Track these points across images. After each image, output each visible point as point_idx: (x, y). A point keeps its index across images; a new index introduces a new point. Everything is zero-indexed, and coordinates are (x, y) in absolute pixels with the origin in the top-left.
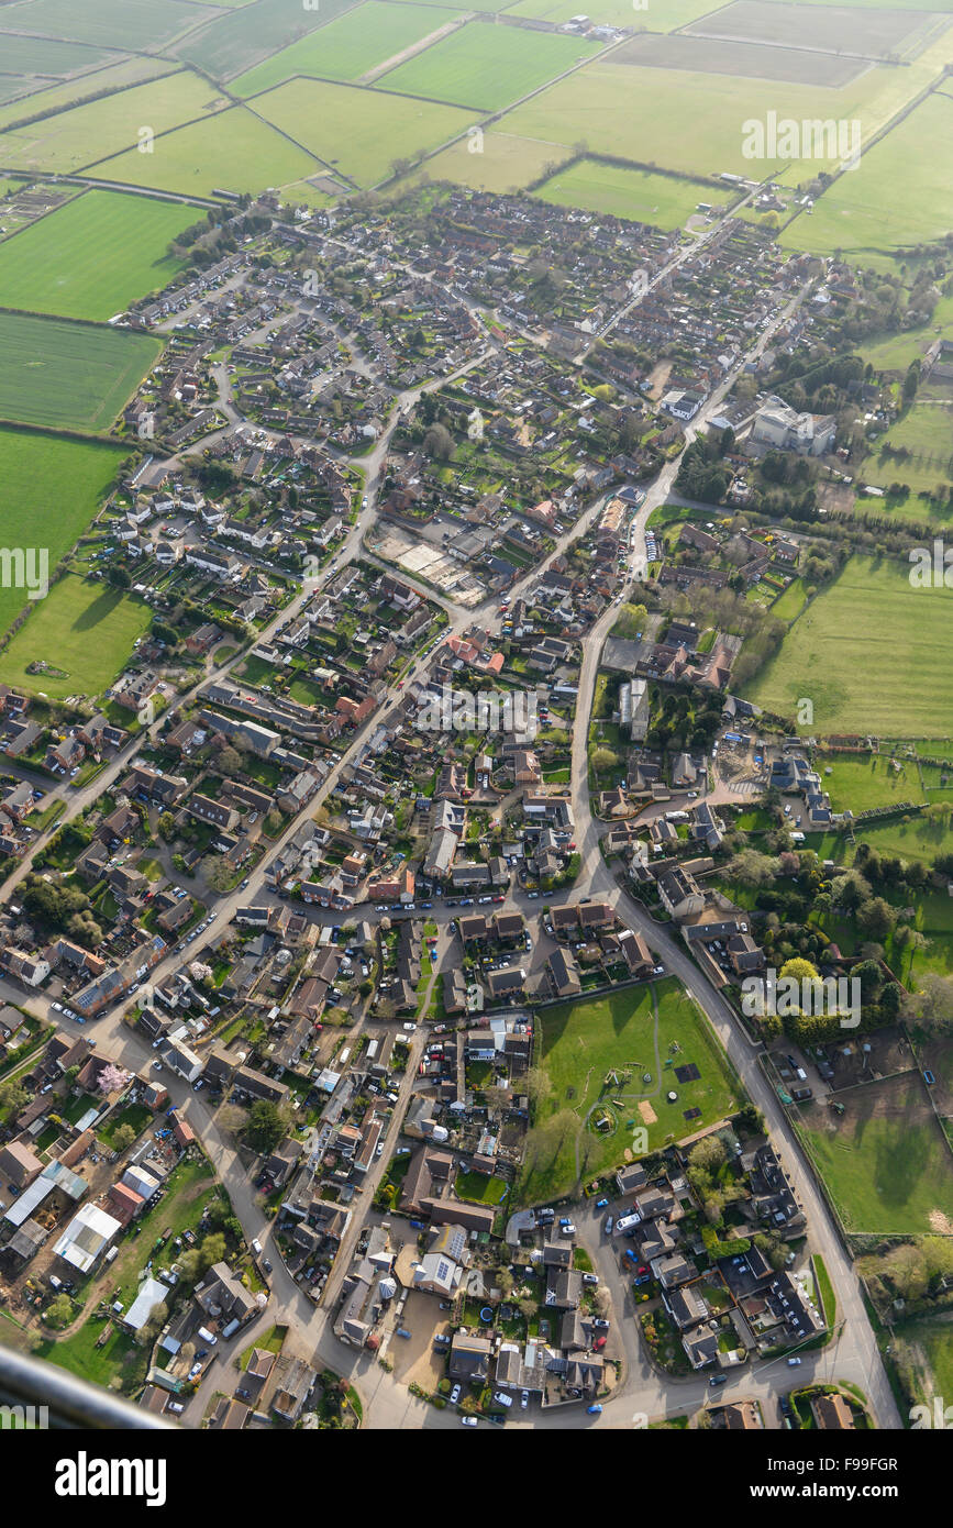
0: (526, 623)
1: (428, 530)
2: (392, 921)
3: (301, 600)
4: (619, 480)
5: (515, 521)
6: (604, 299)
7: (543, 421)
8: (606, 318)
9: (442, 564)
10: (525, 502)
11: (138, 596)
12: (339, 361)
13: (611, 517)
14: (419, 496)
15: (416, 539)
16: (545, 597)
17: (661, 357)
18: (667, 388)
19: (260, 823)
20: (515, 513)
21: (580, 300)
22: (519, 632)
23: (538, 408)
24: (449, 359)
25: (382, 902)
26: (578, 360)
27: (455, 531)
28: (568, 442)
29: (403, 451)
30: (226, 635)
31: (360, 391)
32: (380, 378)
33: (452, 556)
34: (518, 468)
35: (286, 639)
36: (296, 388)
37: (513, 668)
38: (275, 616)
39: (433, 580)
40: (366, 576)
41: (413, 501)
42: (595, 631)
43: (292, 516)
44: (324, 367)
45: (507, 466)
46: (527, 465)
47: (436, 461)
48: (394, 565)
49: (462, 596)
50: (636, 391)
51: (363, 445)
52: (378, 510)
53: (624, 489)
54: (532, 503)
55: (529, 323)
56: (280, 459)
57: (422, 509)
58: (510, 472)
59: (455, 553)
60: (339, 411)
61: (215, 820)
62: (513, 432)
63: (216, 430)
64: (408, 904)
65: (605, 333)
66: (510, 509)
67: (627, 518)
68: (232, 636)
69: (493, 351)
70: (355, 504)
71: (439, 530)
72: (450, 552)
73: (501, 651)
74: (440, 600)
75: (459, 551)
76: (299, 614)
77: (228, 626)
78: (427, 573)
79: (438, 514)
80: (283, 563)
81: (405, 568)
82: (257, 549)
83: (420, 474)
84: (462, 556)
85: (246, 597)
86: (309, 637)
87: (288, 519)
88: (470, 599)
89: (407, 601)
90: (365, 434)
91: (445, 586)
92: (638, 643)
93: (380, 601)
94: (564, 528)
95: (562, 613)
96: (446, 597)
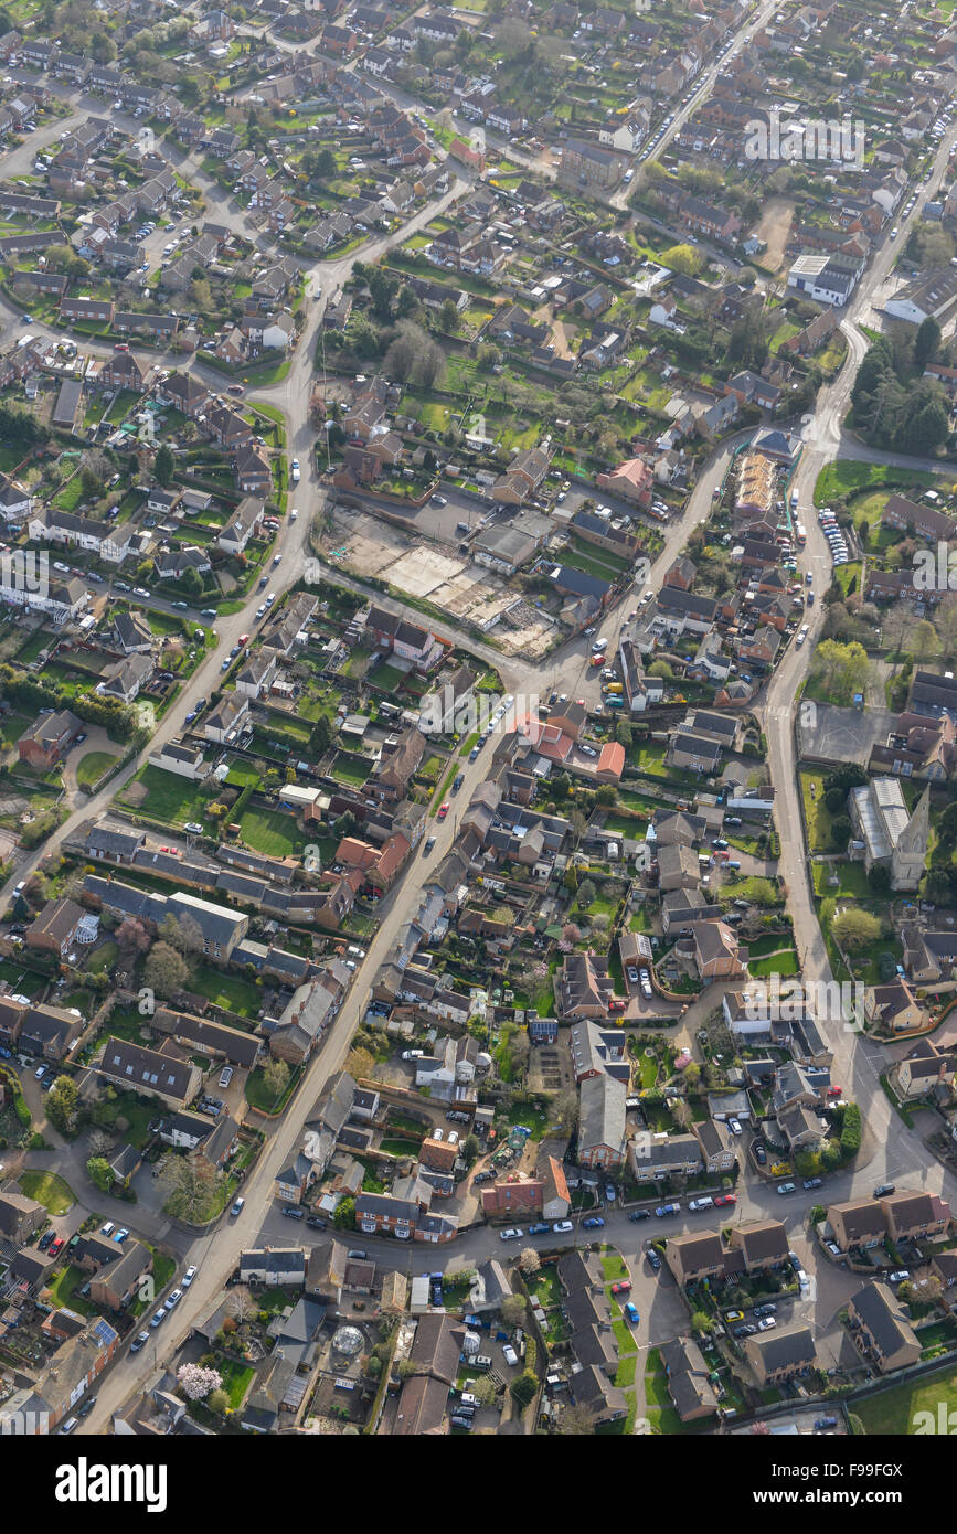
0: (650, 685)
1: (425, 519)
2: (541, 1255)
3: (218, 659)
4: (749, 419)
5: (580, 498)
6: (645, 91)
7: (587, 314)
8: (654, 125)
9: (466, 582)
10: (591, 463)
12: (182, 207)
13: (755, 486)
14: (397, 455)
15: (408, 537)
16: (667, 636)
17: (770, 193)
18: (792, 251)
19: (240, 1087)
20: (577, 484)
21: (601, 92)
22: (639, 703)
23: (574, 290)
24: (389, 203)
25: (509, 1221)
26: (619, 201)
27: (479, 520)
28: (641, 351)
29: (345, 373)
30: (92, 730)
31: (239, 263)
32: (269, 238)
33: (482, 566)
34: (563, 400)
35: (211, 732)
36: (115, 259)
37: (642, 768)
38: (176, 691)
39: (458, 612)
40: (331, 609)
41: (387, 467)
42: (774, 695)
43: (168, 500)
44: (156, 218)
45: (543, 398)
46: (576, 393)
47: (411, 391)
48: (380, 587)
49: (516, 639)
50: (737, 255)
51: (267, 364)
52: (323, 485)
53: (762, 434)
54: (601, 464)
55: (514, 134)
56: (117, 395)
57: (405, 480)
58: (550, 407)
59: (488, 561)
60: (208, 302)
61: (161, 1086)
62: (542, 333)
64: (559, 1221)
65: (657, 152)
66: (567, 476)
67: (782, 486)
68: (103, 732)
69: (461, 187)
70: (279, 474)
71: (445, 518)
72: (477, 559)
73: (615, 738)
74: (479, 650)
75: (494, 556)
76: (223, 686)
77: (96, 712)
78: (443, 599)
79: (439, 490)
80: (169, 590)
81: (401, 592)
82: (115, 565)
83: (387, 417)
84: (501, 566)
85: (114, 655)
86: (254, 727)
87: (159, 506)
88: (533, 645)
89: (420, 653)
90: (266, 343)
91: (482, 622)
92: (858, 712)
93: (372, 652)
94: (671, 509)
95: (708, 664)
96: (487, 643)
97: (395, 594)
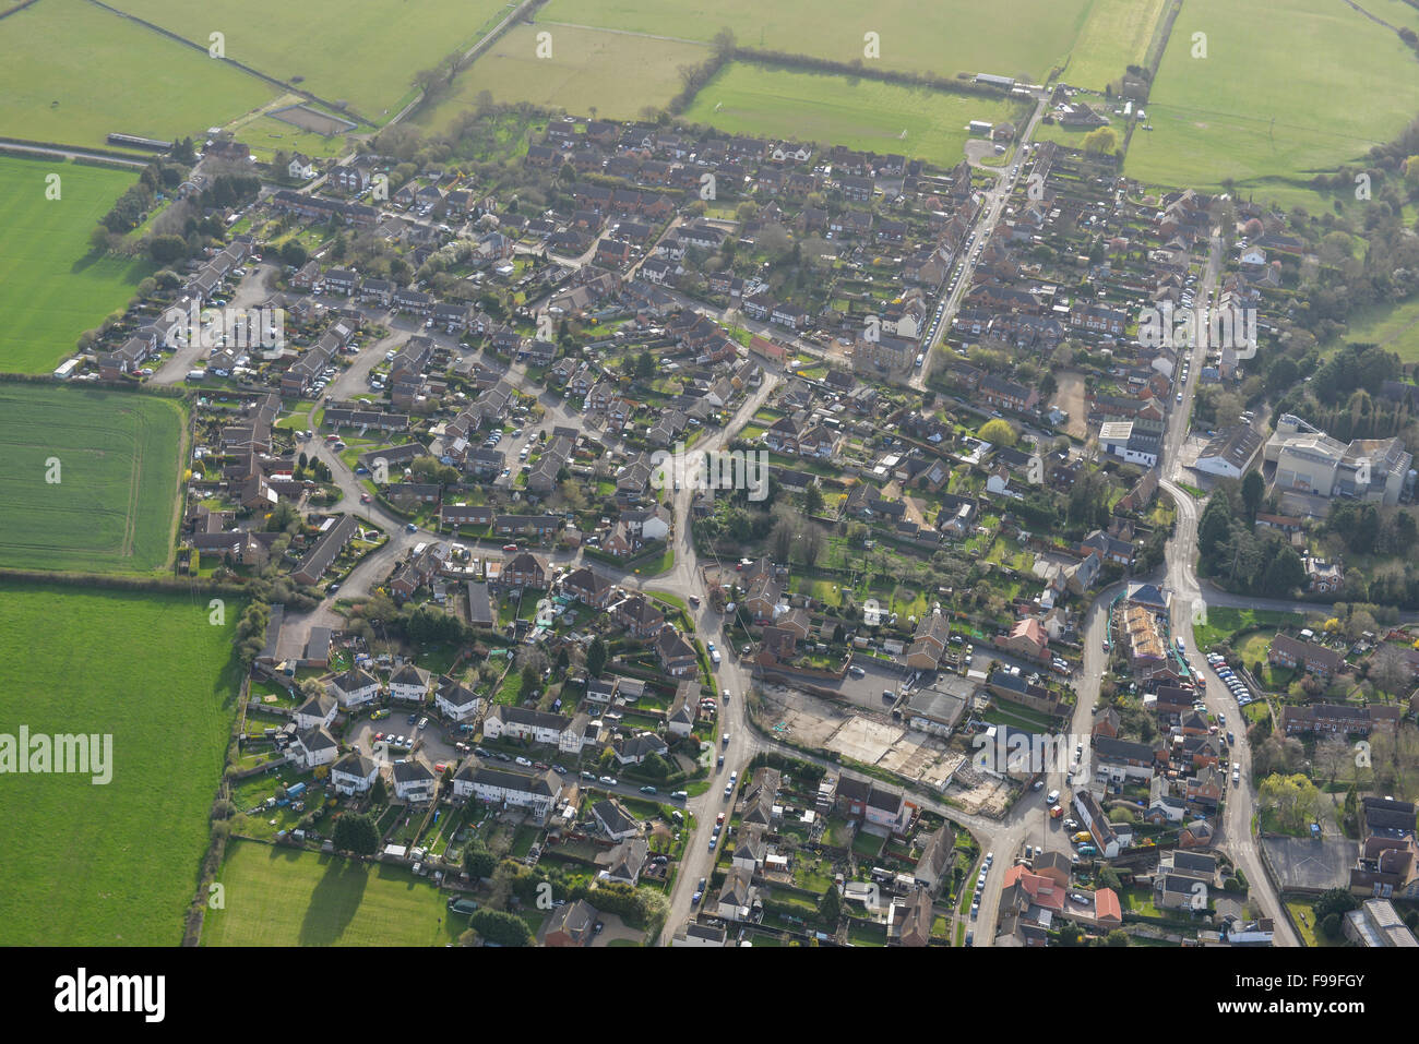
0: (1120, 831)
1: (848, 688)
3: (702, 840)
4: (1111, 578)
5: (986, 660)
6: (912, 283)
7: (932, 488)
8: (930, 313)
9: (909, 746)
10: (984, 627)
11: (397, 869)
12: (523, 414)
13: (1143, 637)
14: (806, 631)
15: (841, 708)
16: (1111, 783)
17: (1057, 368)
18: (1095, 421)
20: (979, 647)
21: (869, 286)
22: (1112, 849)
23: (914, 468)
24: (714, 398)
26: (916, 382)
27: (902, 689)
28: (992, 519)
29: (730, 559)
30: (607, 918)
31: (595, 462)
32: (615, 435)
33: (919, 731)
34: (938, 569)
35: (725, 910)
36: (478, 466)
37: (1135, 912)
38: (674, 873)
39: (912, 774)
40: (794, 782)
41: (801, 643)
42: (1231, 830)
43: (607, 690)
44: (501, 425)
45: (921, 570)
46: (949, 562)
47: (796, 571)
48: (833, 758)
49: (974, 798)
50: (1044, 426)
51: (651, 556)
52: (743, 664)
53: (1132, 589)
54: (996, 627)
55: (800, 328)
56: (520, 595)
57: (819, 654)
58: (929, 576)
59: (925, 726)
60: (581, 500)
62: (898, 509)
63: (370, 554)
65: (939, 337)
66: (967, 639)
67: (1166, 633)
68: (617, 920)
69: (771, 381)
70: (701, 657)
71: (867, 688)
72: (913, 724)
73: (1102, 884)
74: (942, 810)
75: (930, 719)
76: (716, 865)
77: (611, 899)
78: (893, 764)
79: (853, 661)
80: (632, 775)
81: (853, 761)
82: (575, 755)
83: (784, 596)
84: (938, 729)
85: (603, 843)
86: (764, 902)
87: (599, 696)
88: (990, 802)
89: (894, 817)
90: (646, 534)
91: (938, 783)
92: (1317, 841)
93: (847, 822)
94: (1071, 664)
95: (1164, 807)
96: (947, 803)
97: (848, 763)
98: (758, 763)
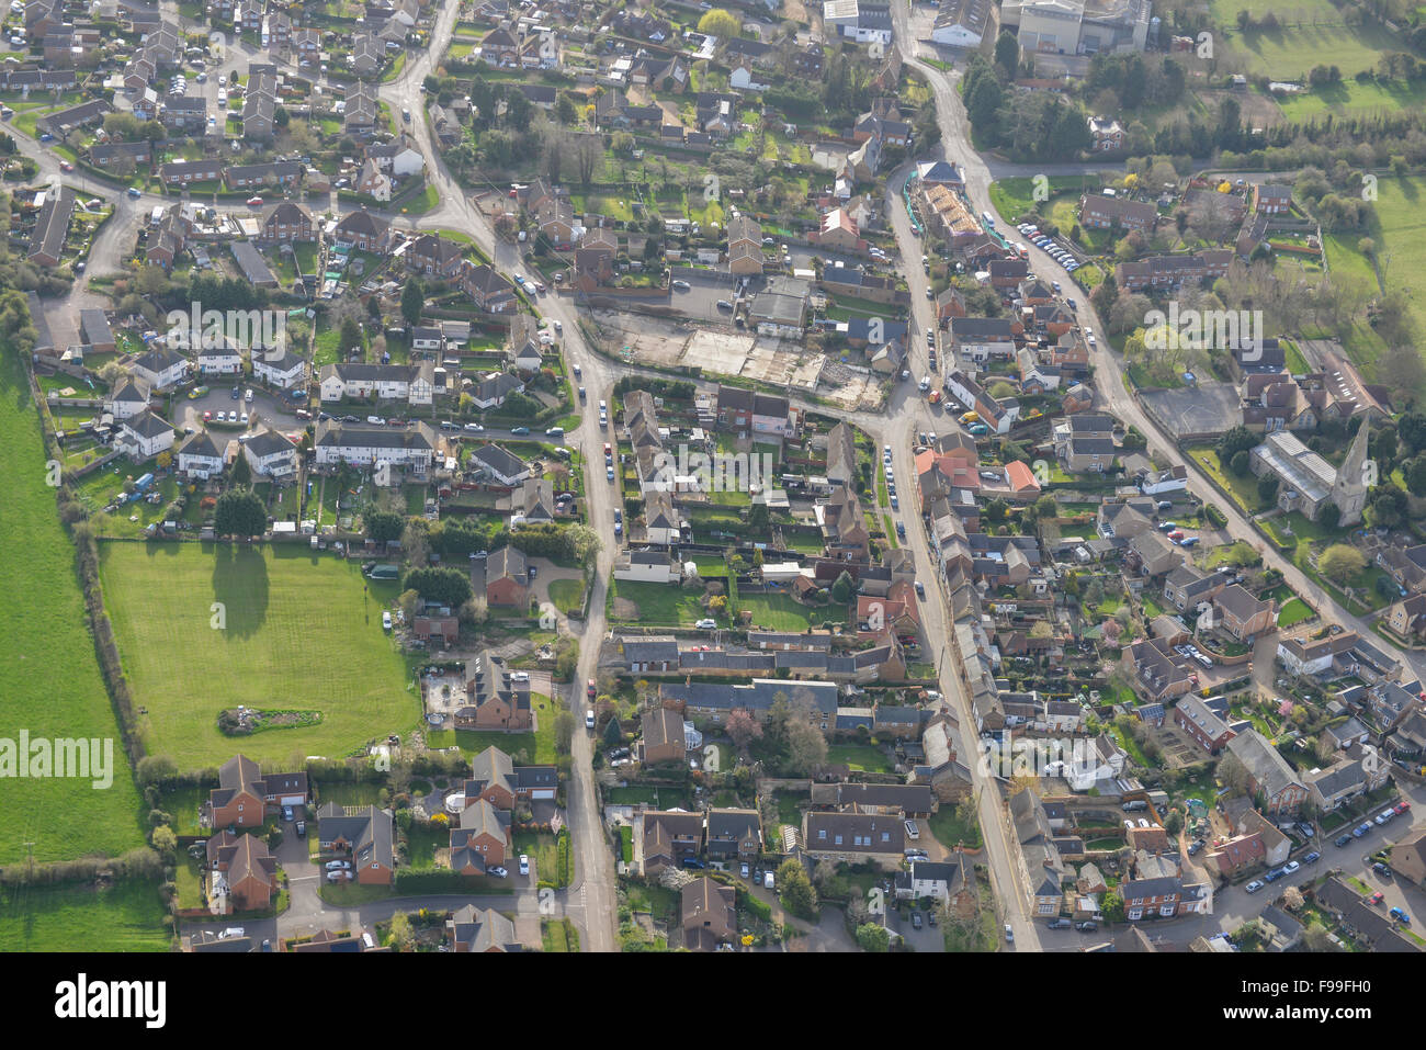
0: (1008, 405)
1: (681, 304)
2: (1302, 889)
3: (598, 471)
4: (893, 161)
5: (806, 257)
7: (678, 89)
9: (765, 353)
10: (791, 225)
11: (293, 546)
12: (198, 56)
13: (953, 215)
15: (680, 324)
16: (978, 362)
19: (929, 835)
20: (792, 245)
22: (1004, 424)
23: (647, 68)
24: (403, 17)
25: (1243, 878)
27: (731, 297)
28: (752, 114)
29: (499, 186)
30: (539, 562)
31: (307, 99)
32: (312, 71)
33: (769, 336)
35: (656, 535)
36: (178, 117)
38: (584, 507)
39: (780, 380)
40: (666, 403)
41: (615, 264)
42: (1106, 391)
44: (180, 71)
46: (729, 163)
47: (575, 190)
49: (847, 395)
50: (762, 13)
51: (412, 193)
52: (561, 293)
53: (923, 169)
54: (800, 223)
56: (293, 245)
57: (637, 272)
59: (775, 330)
60: (313, 141)
61: (876, 847)
62: (653, 114)
63: (102, 225)
64: (1286, 863)
66: (778, 240)
68: (545, 561)
70: (514, 291)
71: (698, 300)
72: (761, 330)
73: (1008, 458)
74: (821, 410)
75: (778, 323)
76: (624, 494)
77: (538, 541)
78: (756, 371)
79: (674, 276)
80: (495, 419)
81: (714, 373)
82: (427, 407)
83: (576, 217)
84: (791, 332)
85: (498, 490)
86: (690, 522)
87: (427, 343)
88: (866, 397)
89: (782, 422)
90: (398, 170)
91: (810, 385)
92: (1194, 389)
93: (737, 435)
94: (888, 252)
95: (1040, 377)
96: (824, 404)
97: (712, 377)
98: (622, 390)
